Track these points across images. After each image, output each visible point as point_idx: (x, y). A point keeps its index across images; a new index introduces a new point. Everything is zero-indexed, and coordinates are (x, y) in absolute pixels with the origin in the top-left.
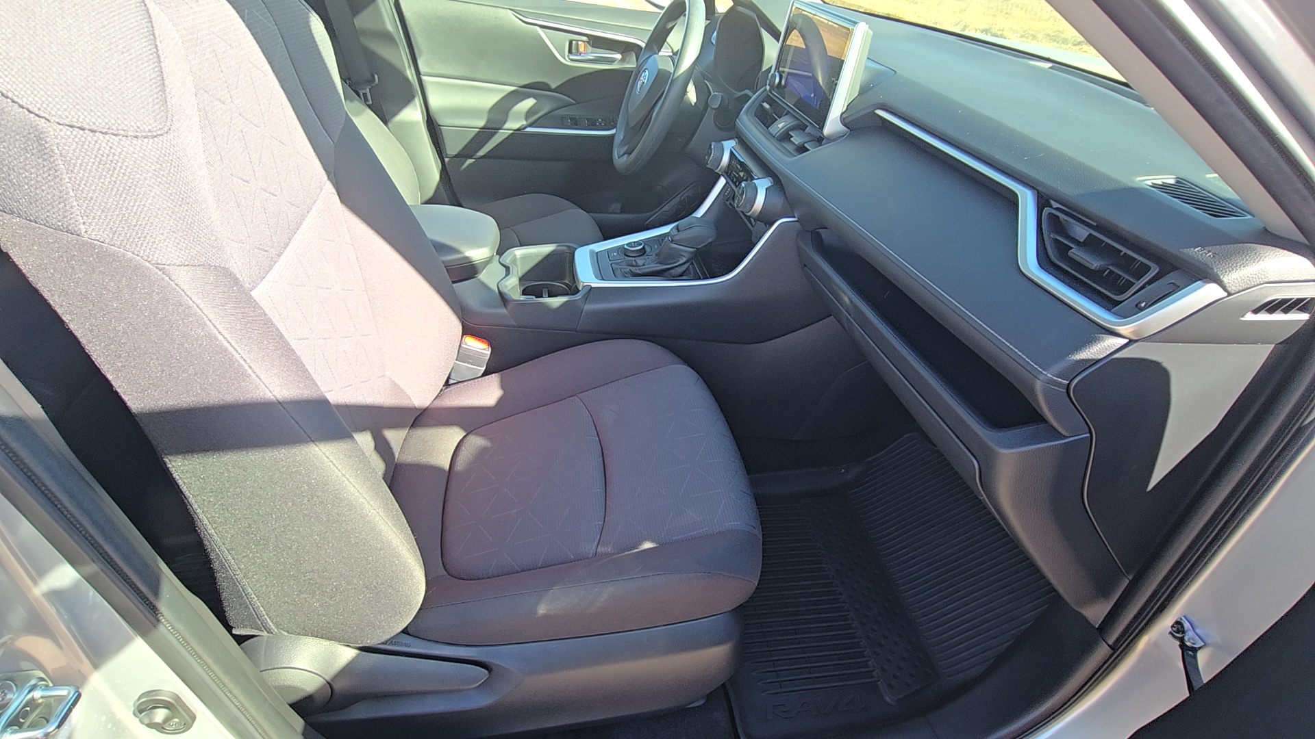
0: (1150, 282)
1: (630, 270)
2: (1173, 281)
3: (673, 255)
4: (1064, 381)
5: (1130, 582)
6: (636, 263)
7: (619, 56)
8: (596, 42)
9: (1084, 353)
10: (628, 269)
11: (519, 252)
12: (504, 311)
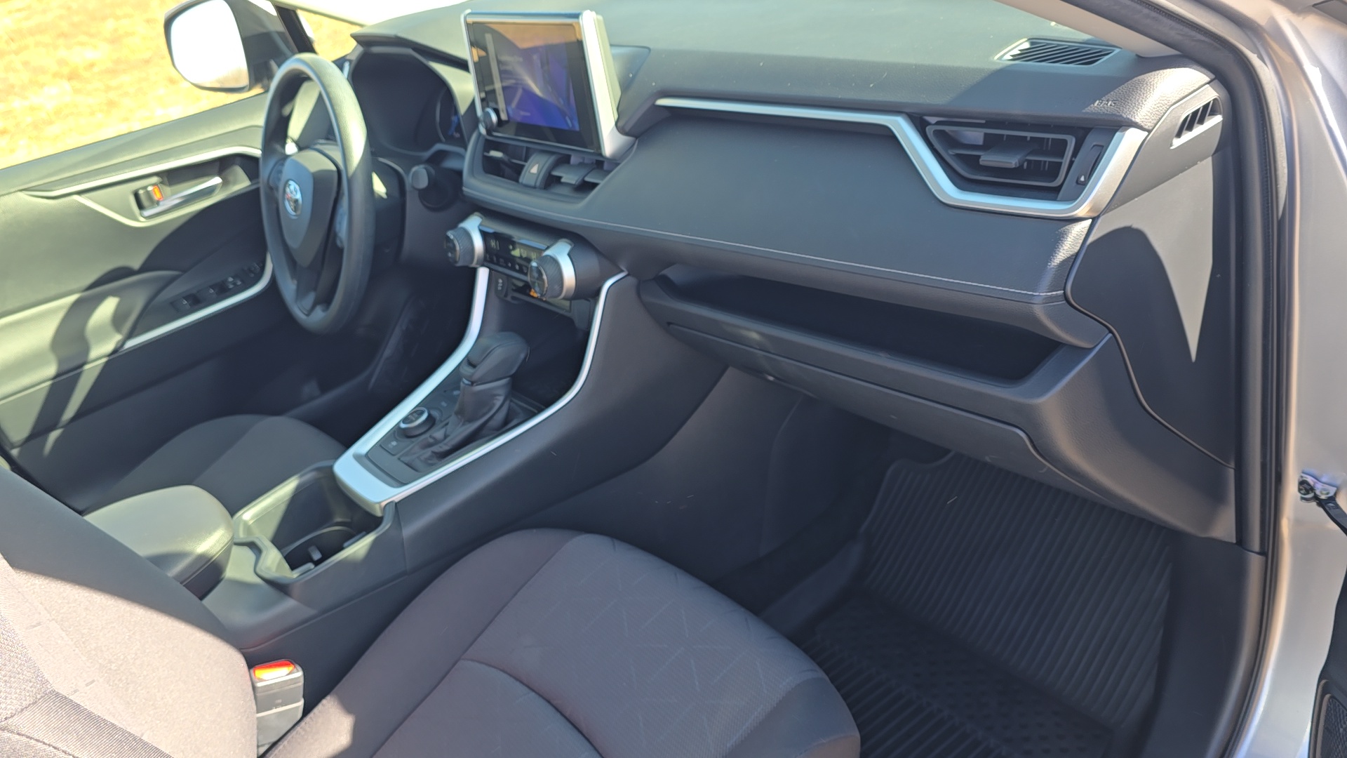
0: (1075, 154)
1: (433, 452)
2: (1095, 143)
3: (483, 402)
4: (1059, 292)
5: (1235, 470)
6: (434, 438)
7: (217, 180)
8: (172, 177)
9: (1060, 254)
10: (428, 452)
11: (248, 514)
12: (289, 603)
